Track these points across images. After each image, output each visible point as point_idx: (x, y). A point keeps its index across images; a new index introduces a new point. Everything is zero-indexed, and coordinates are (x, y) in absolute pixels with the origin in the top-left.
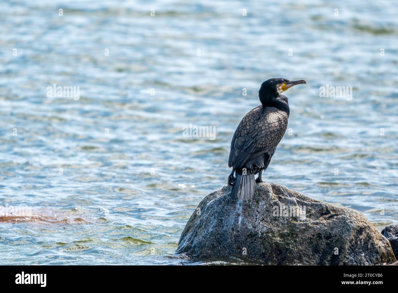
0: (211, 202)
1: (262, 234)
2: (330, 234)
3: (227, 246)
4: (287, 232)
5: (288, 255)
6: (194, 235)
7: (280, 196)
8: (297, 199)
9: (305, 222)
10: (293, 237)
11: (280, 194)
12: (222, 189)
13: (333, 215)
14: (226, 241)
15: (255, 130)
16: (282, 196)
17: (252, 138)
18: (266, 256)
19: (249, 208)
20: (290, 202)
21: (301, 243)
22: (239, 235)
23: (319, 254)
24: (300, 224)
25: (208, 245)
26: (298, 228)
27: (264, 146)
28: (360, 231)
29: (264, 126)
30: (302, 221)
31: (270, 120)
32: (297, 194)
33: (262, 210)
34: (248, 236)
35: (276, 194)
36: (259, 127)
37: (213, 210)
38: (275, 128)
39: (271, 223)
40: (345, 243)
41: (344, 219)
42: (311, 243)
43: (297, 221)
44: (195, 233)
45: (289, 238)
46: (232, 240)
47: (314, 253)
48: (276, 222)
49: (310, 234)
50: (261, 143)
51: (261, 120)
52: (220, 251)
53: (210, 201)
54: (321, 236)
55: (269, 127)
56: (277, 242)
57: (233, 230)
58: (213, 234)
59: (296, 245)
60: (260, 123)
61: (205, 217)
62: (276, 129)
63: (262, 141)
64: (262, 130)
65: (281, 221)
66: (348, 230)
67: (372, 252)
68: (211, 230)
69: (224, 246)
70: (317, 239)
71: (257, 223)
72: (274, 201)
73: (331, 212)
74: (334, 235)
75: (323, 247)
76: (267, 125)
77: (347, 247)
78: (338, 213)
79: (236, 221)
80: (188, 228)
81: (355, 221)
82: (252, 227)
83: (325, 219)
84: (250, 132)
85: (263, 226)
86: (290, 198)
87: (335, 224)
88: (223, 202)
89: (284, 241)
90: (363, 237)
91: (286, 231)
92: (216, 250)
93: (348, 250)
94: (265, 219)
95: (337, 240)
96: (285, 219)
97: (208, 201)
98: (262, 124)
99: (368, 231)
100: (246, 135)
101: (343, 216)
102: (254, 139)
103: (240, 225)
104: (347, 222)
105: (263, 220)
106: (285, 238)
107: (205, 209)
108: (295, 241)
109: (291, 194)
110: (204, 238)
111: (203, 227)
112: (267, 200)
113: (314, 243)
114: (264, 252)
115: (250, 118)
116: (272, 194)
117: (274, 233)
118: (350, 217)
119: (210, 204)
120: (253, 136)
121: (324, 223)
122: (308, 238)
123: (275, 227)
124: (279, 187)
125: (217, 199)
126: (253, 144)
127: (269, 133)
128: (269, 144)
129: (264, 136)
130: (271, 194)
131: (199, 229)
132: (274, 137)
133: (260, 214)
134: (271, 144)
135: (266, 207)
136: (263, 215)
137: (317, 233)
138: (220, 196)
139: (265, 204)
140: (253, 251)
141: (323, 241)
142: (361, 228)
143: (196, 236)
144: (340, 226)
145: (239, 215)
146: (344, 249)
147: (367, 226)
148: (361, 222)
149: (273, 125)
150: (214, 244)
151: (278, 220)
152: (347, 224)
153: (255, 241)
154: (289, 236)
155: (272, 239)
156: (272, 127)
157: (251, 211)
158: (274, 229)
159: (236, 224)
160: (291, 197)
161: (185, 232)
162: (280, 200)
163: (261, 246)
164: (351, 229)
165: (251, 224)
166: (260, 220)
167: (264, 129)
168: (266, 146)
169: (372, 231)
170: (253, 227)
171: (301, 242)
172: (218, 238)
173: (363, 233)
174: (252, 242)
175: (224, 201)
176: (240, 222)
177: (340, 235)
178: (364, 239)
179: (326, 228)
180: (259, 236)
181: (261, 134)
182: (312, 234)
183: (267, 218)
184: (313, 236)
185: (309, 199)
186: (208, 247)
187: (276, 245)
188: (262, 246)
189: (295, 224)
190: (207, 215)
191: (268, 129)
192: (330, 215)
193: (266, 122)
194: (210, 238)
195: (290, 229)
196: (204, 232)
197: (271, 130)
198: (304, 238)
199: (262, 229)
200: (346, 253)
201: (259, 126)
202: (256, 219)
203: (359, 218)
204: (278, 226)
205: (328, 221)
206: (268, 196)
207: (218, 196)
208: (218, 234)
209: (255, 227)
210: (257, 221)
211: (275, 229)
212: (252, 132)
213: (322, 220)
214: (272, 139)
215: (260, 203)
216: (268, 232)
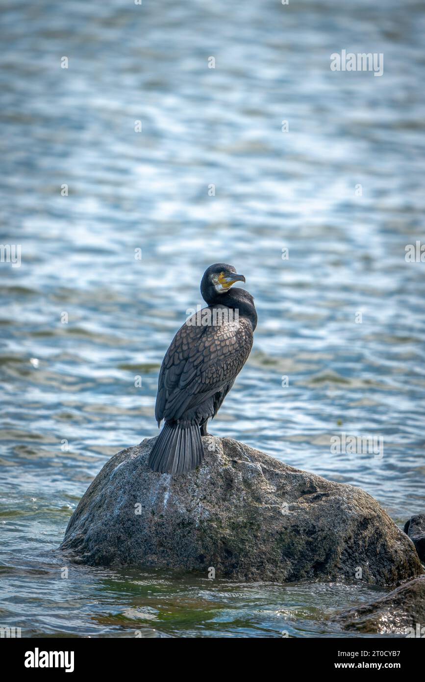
0: (121, 466)
1: (201, 522)
2: (314, 527)
3: (142, 542)
4: (243, 521)
5: (243, 559)
6: (90, 519)
7: (236, 459)
8: (263, 465)
9: (273, 506)
10: (252, 529)
11: (236, 457)
12: (141, 444)
13: (321, 495)
14: (141, 532)
15: (198, 351)
16: (239, 459)
17: (194, 366)
18: (205, 559)
19: (183, 478)
20: (252, 470)
21: (264, 540)
22: (163, 522)
23: (295, 559)
24: (266, 508)
25: (111, 537)
26: (261, 514)
27: (215, 381)
28: (364, 523)
29: (214, 345)
30: (269, 504)
31: (222, 333)
32: (264, 457)
33: (203, 482)
34: (179, 524)
35: (228, 455)
36: (205, 348)
37: (123, 478)
38: (232, 347)
39: (217, 504)
40: (338, 543)
41: (337, 502)
42: (282, 540)
43: (261, 502)
44: (91, 515)
45: (246, 531)
46: (151, 532)
47: (285, 558)
48: (226, 503)
49: (281, 525)
50: (210, 375)
51: (208, 333)
52: (129, 549)
53: (119, 464)
54: (298, 529)
55: (222, 347)
56: (224, 538)
57: (153, 513)
58: (121, 519)
59: (256, 544)
60: (207, 340)
61: (108, 490)
62: (234, 349)
63: (212, 372)
64: (211, 353)
65: (233, 502)
66: (344, 521)
67: (383, 560)
68: (117, 512)
69: (137, 541)
70: (292, 534)
71: (193, 504)
72: (224, 467)
73: (318, 490)
74: (320, 530)
75: (300, 549)
76: (219, 343)
77: (340, 549)
78: (329, 492)
79: (160, 498)
80: (82, 507)
81: (357, 506)
82: (185, 511)
83: (308, 501)
84: (191, 355)
85: (204, 508)
86: (251, 464)
87: (323, 510)
88: (140, 467)
89: (237, 535)
90: (368, 533)
91: (241, 519)
92: (123, 547)
93: (342, 553)
94: (208, 498)
95: (325, 538)
96: (241, 499)
97: (116, 464)
98: (210, 341)
99: (378, 524)
100: (184, 362)
101: (337, 496)
102: (199, 369)
103: (166, 507)
104: (343, 507)
105: (205, 498)
106: (239, 531)
107: (111, 477)
108: (256, 537)
109: (254, 457)
110: (106, 525)
111: (105, 506)
112: (213, 465)
113: (286, 540)
114: (202, 553)
115: (188, 332)
116: (222, 456)
117: (221, 522)
118: (348, 498)
119: (119, 469)
120: (195, 363)
121: (306, 507)
122: (277, 532)
123: (223, 511)
124: (235, 444)
125: (129, 461)
126: (197, 379)
127: (223, 356)
128: (224, 375)
129: (215, 364)
130: (220, 456)
131: (98, 510)
132: (232, 364)
133: (200, 489)
134: (228, 375)
135: (211, 477)
136: (205, 490)
137: (293, 525)
138: (135, 456)
139: (210, 473)
140: (185, 551)
141: (302, 539)
142: (365, 518)
143: (92, 521)
144: (331, 513)
145: (165, 489)
146: (335, 552)
147: (376, 515)
148: (367, 508)
149: (228, 343)
150: (120, 536)
151: (230, 500)
152: (342, 511)
153: (189, 535)
154: (245, 527)
155: (217, 532)
156: (226, 345)
157: (185, 483)
158: (222, 515)
159: (160, 504)
160: (253, 462)
161: (77, 514)
162: (234, 466)
163: (198, 544)
164: (348, 520)
165: (183, 505)
166: (200, 499)
167: (213, 351)
168: (219, 381)
169: (384, 524)
170: (187, 510)
171: (265, 538)
172: (128, 528)
173: (369, 527)
174: (184, 536)
175: (142, 465)
176: (165, 501)
177: (330, 529)
178: (369, 537)
179: (308, 517)
180: (197, 526)
181: (210, 360)
182: (285, 525)
183: (211, 495)
184: (286, 529)
185: (284, 466)
186: (110, 541)
187: (224, 543)
188: (200, 543)
189: (256, 507)
190: (113, 487)
191: (220, 350)
192: (315, 495)
193: (216, 338)
194: (114, 526)
195: (248, 516)
196: (106, 515)
197: (224, 352)
198: (270, 531)
199: (201, 514)
200: (339, 560)
201: (204, 345)
202: (193, 496)
203: (363, 502)
204: (228, 509)
205: (312, 505)
206: (215, 459)
207: (133, 456)
208: (129, 520)
209: (189, 511)
210: (194, 501)
211: (224, 515)
212: (194, 356)
213: (302, 503)
214: (229, 367)
215: (201, 469)
216: (211, 520)
